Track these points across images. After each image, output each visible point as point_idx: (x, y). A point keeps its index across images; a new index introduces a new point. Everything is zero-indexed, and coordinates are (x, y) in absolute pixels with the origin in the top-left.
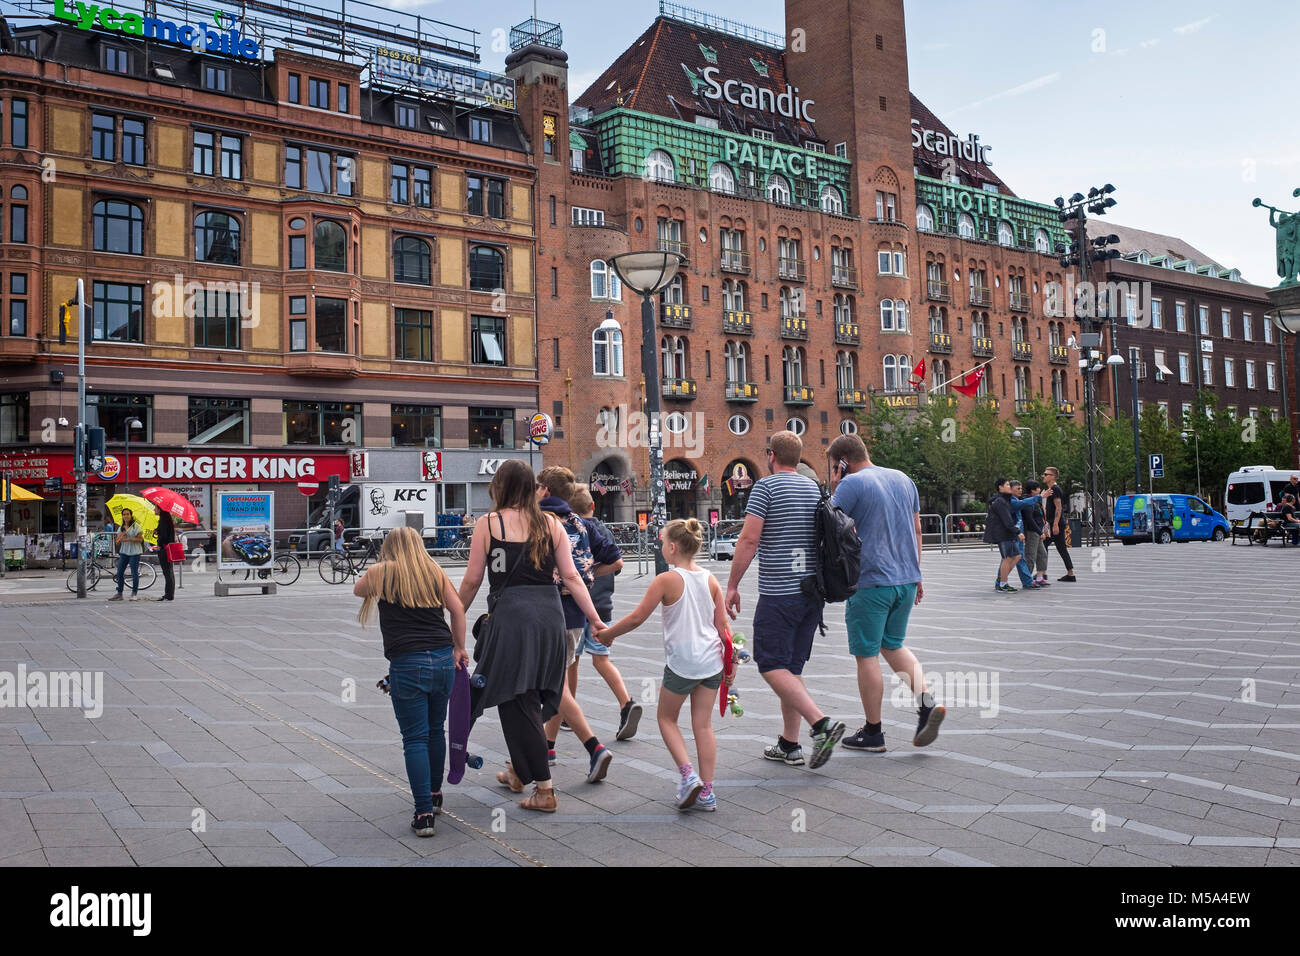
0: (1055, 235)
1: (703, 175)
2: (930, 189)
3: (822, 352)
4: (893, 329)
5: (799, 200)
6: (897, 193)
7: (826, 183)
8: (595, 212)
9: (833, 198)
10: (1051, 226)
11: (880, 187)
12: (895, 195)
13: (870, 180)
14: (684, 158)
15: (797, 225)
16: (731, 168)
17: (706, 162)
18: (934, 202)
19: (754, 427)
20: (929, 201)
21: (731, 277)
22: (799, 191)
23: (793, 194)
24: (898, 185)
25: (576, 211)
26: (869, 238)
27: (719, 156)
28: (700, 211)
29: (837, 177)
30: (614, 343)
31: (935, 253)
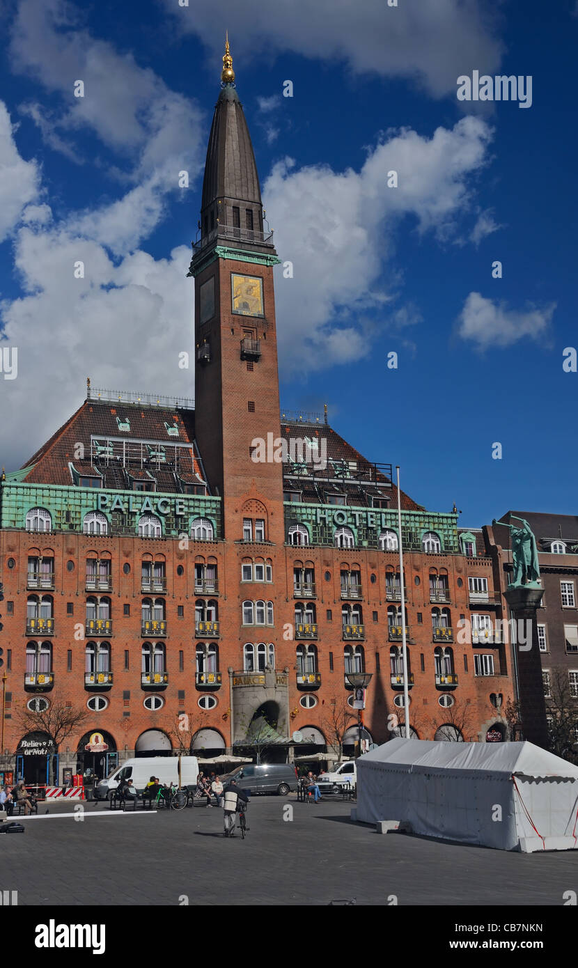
1: (77, 522)
2: (304, 511)
3: (181, 645)
4: (253, 624)
5: (169, 532)
6: (265, 518)
7: (196, 516)
9: (203, 527)
11: (247, 515)
12: (264, 520)
13: (236, 511)
14: (59, 511)
15: (162, 551)
16: (104, 514)
17: (80, 512)
18: (309, 521)
19: (112, 705)
20: (303, 520)
22: (168, 525)
23: (164, 528)
24: (267, 512)
26: (234, 555)
27: (93, 507)
28: (68, 549)
29: (208, 511)
31: (304, 561)
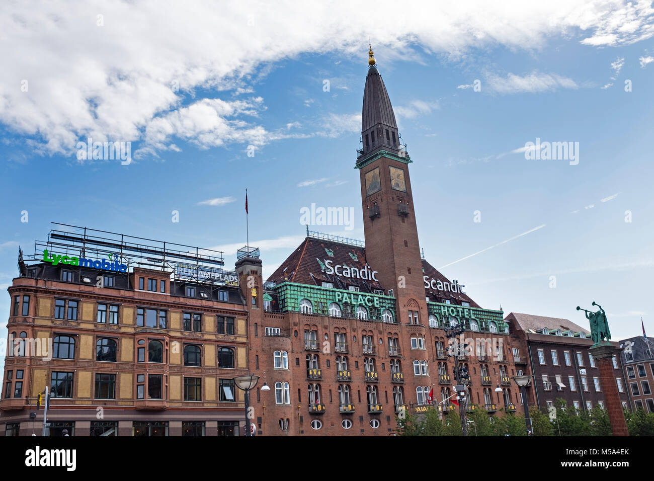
0: (499, 324)
1: (325, 309)
2: (435, 307)
3: (385, 387)
4: (420, 374)
5: (372, 317)
6: (418, 310)
7: (384, 308)
8: (276, 329)
9: (388, 315)
10: (496, 320)
11: (410, 308)
12: (418, 312)
13: (405, 306)
14: (316, 302)
15: (371, 329)
16: (339, 305)
17: (327, 303)
18: (437, 313)
19: (354, 425)
20: (435, 313)
21: (340, 355)
22: (371, 313)
23: (369, 315)
24: (419, 307)
25: (267, 329)
26: (406, 333)
27: (333, 300)
28: (324, 326)
29: (390, 305)
30: (286, 388)
31: (439, 337)
